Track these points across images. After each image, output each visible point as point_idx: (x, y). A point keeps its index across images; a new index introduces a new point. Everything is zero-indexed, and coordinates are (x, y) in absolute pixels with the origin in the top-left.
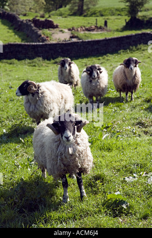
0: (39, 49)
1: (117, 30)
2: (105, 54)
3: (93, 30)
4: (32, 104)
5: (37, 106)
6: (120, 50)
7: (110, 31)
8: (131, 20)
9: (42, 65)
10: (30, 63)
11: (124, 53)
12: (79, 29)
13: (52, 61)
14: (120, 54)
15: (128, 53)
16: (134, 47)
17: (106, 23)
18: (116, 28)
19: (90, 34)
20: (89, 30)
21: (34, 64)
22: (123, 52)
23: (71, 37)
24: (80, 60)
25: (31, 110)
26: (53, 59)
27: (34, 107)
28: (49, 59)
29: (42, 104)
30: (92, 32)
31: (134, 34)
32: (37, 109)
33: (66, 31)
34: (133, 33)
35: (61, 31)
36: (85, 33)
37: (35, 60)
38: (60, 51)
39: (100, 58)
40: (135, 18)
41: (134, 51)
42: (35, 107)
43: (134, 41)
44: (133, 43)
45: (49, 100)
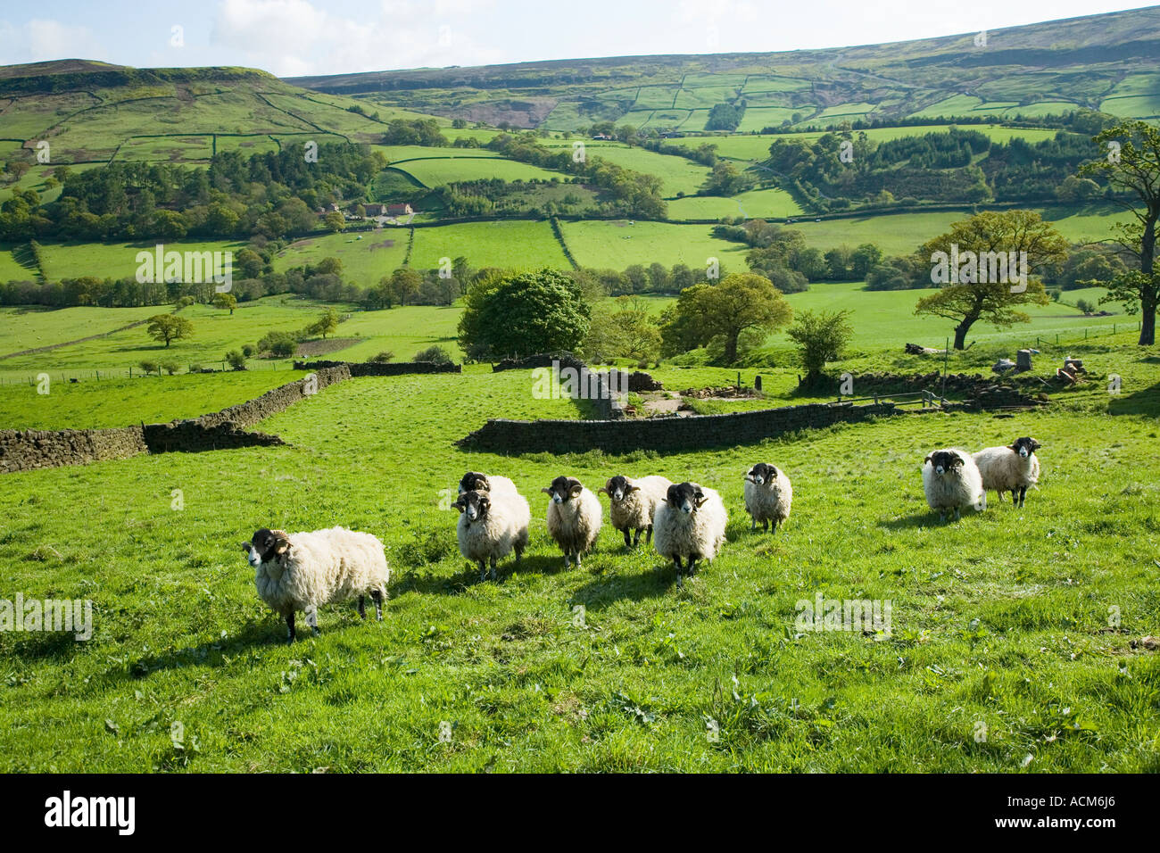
0: (598, 432)
1: (782, 397)
2: (733, 445)
3: (729, 395)
4: (272, 580)
5: (281, 584)
6: (764, 438)
7: (764, 397)
8: (809, 377)
9: (599, 466)
10: (577, 460)
11: (772, 445)
12: (702, 393)
13: (624, 457)
14: (763, 445)
15: (779, 445)
16: (793, 433)
17: (758, 381)
18: (779, 391)
19: (721, 402)
20: (722, 394)
21: (584, 462)
22: (770, 442)
23: (681, 409)
24: (680, 456)
25: (269, 592)
26: (626, 454)
27: (274, 585)
28: (616, 454)
29: (293, 580)
30: (725, 400)
31: (793, 406)
32: (282, 590)
33: (676, 395)
34: (805, 402)
35: (666, 395)
36: (710, 401)
37: (589, 454)
38: (640, 436)
39: (722, 453)
40: (818, 372)
41: (793, 441)
42: (278, 585)
43: (792, 421)
44: (790, 425)
45: (306, 571)
